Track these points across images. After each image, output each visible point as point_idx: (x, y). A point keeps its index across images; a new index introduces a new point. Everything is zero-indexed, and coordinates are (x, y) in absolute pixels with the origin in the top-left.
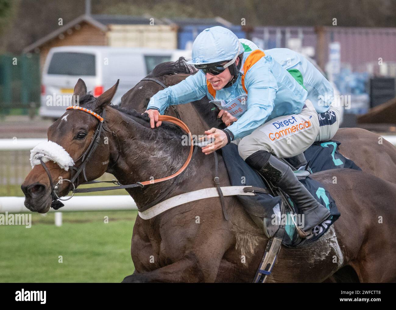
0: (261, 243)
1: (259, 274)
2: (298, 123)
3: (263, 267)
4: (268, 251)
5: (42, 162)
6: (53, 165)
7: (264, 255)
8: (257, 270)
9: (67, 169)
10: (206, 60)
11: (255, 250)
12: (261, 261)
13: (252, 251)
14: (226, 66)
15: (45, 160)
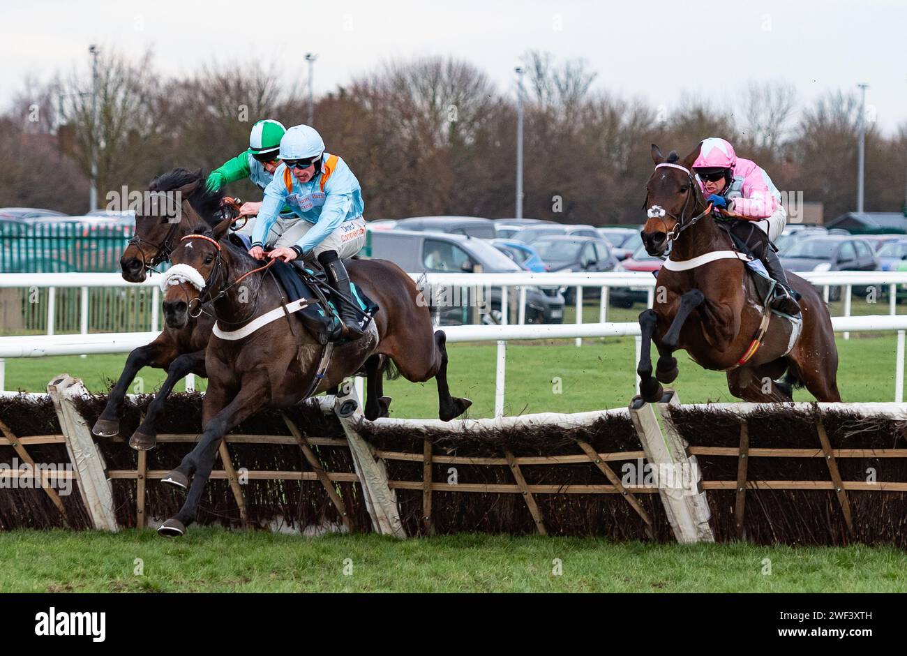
0: (317, 351)
1: (316, 378)
2: (355, 230)
3: (319, 372)
4: (323, 357)
5: (180, 282)
6: (189, 285)
7: (320, 360)
8: (314, 374)
9: (201, 289)
10: (298, 155)
11: (313, 357)
12: (318, 367)
13: (311, 358)
14: (313, 161)
15: (183, 281)
